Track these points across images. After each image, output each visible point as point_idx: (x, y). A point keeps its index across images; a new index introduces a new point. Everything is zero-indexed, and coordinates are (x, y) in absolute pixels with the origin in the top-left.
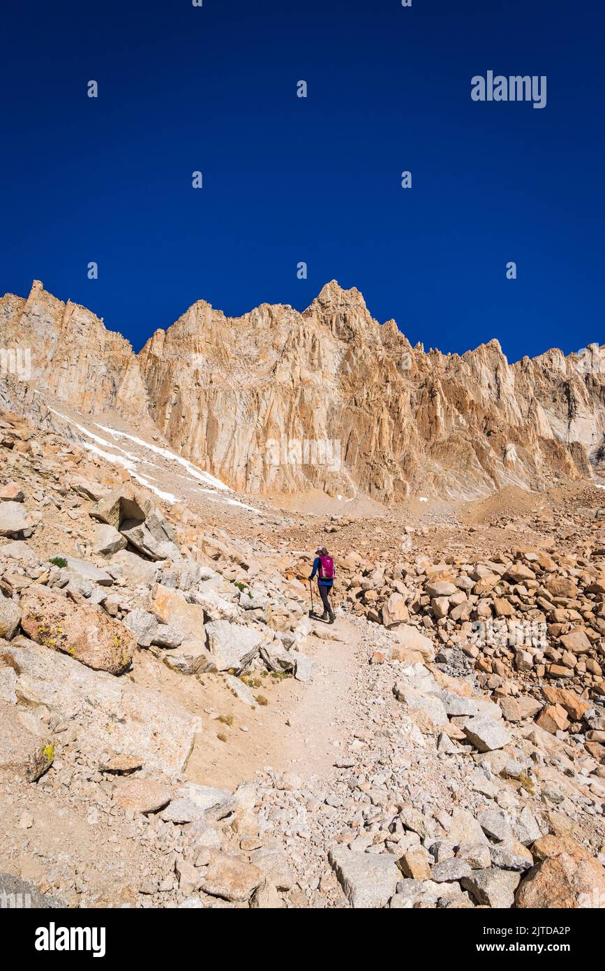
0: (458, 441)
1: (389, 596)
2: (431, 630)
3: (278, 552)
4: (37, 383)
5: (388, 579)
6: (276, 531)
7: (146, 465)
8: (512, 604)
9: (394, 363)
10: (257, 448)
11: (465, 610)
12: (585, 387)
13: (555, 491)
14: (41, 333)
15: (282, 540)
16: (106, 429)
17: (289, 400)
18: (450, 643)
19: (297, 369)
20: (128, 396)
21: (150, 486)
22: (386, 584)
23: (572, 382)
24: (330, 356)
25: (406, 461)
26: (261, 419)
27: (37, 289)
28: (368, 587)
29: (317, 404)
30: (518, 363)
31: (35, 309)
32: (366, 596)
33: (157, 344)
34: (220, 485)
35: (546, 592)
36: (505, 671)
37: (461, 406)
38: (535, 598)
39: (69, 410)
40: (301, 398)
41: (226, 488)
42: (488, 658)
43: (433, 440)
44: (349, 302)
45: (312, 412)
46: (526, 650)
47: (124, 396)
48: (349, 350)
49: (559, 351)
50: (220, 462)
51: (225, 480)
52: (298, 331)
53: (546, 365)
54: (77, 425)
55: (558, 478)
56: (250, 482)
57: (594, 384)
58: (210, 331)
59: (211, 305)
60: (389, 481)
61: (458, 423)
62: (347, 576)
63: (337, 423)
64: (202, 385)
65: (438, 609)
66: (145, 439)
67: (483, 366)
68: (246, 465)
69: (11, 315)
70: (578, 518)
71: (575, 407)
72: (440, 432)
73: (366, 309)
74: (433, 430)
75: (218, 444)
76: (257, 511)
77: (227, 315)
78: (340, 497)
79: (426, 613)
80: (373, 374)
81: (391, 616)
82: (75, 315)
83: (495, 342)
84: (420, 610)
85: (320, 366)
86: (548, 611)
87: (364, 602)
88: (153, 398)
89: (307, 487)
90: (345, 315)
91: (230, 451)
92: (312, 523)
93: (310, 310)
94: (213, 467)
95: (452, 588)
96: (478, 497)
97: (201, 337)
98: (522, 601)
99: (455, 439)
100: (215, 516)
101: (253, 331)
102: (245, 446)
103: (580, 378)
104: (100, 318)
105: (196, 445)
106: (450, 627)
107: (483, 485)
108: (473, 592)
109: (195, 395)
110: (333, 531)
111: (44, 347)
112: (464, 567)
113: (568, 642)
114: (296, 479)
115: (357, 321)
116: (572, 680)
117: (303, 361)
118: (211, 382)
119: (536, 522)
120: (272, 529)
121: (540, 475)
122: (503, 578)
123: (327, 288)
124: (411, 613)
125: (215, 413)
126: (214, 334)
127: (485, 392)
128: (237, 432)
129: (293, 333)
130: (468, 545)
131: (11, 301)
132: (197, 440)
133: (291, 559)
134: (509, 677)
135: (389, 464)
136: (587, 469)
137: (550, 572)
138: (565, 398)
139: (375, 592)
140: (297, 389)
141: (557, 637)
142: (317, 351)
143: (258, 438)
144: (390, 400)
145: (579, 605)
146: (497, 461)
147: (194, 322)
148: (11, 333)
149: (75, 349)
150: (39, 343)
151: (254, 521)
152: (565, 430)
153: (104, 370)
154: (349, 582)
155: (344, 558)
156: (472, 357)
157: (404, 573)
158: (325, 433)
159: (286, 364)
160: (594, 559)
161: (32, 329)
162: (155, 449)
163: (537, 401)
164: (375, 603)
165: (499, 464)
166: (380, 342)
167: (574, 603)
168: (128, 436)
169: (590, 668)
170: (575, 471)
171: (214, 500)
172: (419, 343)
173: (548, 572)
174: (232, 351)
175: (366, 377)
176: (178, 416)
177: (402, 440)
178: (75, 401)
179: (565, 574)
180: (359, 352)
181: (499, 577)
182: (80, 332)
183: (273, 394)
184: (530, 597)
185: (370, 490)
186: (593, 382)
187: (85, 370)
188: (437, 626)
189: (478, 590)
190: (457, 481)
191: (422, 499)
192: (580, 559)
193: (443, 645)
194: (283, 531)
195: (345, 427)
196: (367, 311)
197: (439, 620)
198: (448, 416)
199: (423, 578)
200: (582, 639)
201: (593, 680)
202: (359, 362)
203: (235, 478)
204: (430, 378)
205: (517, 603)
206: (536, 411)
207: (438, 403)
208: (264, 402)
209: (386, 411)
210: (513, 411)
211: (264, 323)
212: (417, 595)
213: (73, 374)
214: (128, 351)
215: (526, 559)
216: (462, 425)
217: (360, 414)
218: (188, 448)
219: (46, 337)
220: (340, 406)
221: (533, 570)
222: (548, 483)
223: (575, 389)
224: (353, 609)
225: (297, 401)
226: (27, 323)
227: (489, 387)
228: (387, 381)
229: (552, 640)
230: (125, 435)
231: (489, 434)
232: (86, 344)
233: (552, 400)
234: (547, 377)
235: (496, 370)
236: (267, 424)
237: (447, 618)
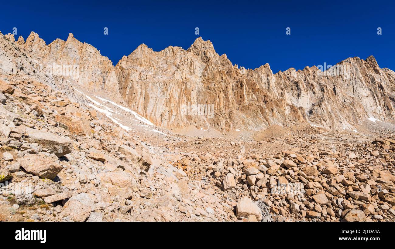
0: (252, 105)
1: (226, 174)
2: (247, 191)
3: (174, 153)
4: (70, 78)
5: (226, 166)
6: (174, 143)
7: (117, 114)
8: (287, 179)
9: (225, 72)
10: (166, 107)
11: (264, 182)
12: (304, 84)
13: (294, 127)
14: (72, 56)
15: (176, 147)
16: (100, 98)
17: (180, 87)
18: (257, 198)
19: (184, 74)
20: (110, 84)
21: (118, 123)
22: (225, 168)
23: (299, 82)
24: (198, 69)
25: (230, 114)
26: (168, 95)
27: (71, 37)
28: (216, 170)
29: (192, 89)
30: (277, 74)
31: (70, 46)
32: (215, 174)
33: (123, 62)
34: (149, 123)
35: (303, 173)
36: (286, 213)
37: (254, 91)
38: (298, 176)
39: (83, 90)
40: (185, 86)
41: (152, 124)
42: (277, 207)
43: (242, 105)
44: (206, 46)
45: (190, 92)
46: (296, 203)
47: (108, 84)
48: (206, 66)
49: (294, 69)
50: (150, 113)
51: (152, 121)
52: (185, 58)
53: (289, 74)
54: (87, 96)
55: (295, 121)
56: (163, 122)
57: (308, 83)
58: (147, 57)
59: (147, 46)
60: (223, 122)
61: (252, 98)
62: (206, 164)
63: (201, 97)
64: (143, 80)
65: (251, 181)
66: (117, 103)
67: (263, 74)
68: (161, 115)
69: (59, 48)
70: (304, 139)
71: (301, 92)
72: (245, 101)
73: (214, 49)
74: (242, 101)
75: (149, 105)
76: (166, 135)
77: (154, 51)
78: (202, 129)
79: (244, 183)
80: (216, 77)
81: (227, 184)
82: (87, 48)
83: (268, 64)
84: (241, 181)
85: (194, 73)
86: (304, 183)
87: (214, 177)
88: (121, 85)
89: (188, 124)
90: (205, 51)
91: (154, 109)
92: (189, 140)
93: (190, 49)
94: (147, 115)
95: (257, 171)
96: (261, 129)
97: (143, 59)
98: (292, 177)
99: (252, 104)
100: (146, 137)
101: (165, 57)
102: (161, 107)
103: (302, 80)
104: (98, 50)
105: (140, 106)
106: (257, 190)
107: (263, 124)
108: (267, 173)
109: (139, 84)
110: (199, 143)
111: (73, 62)
112: (261, 161)
113: (316, 199)
114: (183, 121)
115: (210, 54)
116: (320, 219)
117: (187, 70)
118: (147, 79)
119: (287, 140)
120: (172, 143)
121: (287, 120)
122: (281, 166)
123: (197, 40)
124: (237, 183)
125: (148, 92)
126: (149, 58)
127: (263, 85)
128: (157, 100)
129: (182, 59)
130: (259, 150)
131: (59, 42)
132: (140, 103)
133: (180, 156)
134: (288, 217)
135: (223, 115)
136: (306, 118)
137: (304, 163)
138: (296, 88)
139: (220, 172)
140: (184, 82)
141: (310, 196)
142: (193, 66)
143: (167, 103)
144: (224, 88)
145: (320, 180)
146: (269, 114)
147: (140, 53)
148: (58, 55)
149: (87, 63)
150: (71, 60)
151: (164, 139)
152: (296, 102)
153: (100, 73)
154: (207, 167)
155: (204, 156)
156: (258, 71)
157: (233, 163)
158: (196, 101)
159: (179, 71)
160: (321, 157)
161: (68, 54)
162: (121, 107)
163: (285, 89)
164: (219, 178)
165: (270, 115)
166: (220, 63)
167: (317, 179)
168: (109, 101)
169: (329, 213)
170: (302, 118)
171: (146, 130)
172: (236, 64)
173: (302, 163)
174: (156, 66)
175: (214, 78)
176: (132, 93)
177: (229, 104)
178: (86, 86)
179: (311, 165)
180: (211, 67)
181: (279, 166)
182: (89, 56)
183: (174, 84)
184: (295, 176)
185: (215, 126)
186: (308, 82)
187: (91, 73)
188: (250, 190)
189: (270, 172)
190: (252, 123)
191: (237, 130)
192: (315, 157)
193: (254, 199)
194: (177, 144)
195: (205, 99)
196: (214, 50)
197: (251, 187)
198: (248, 95)
199: (242, 166)
200: (324, 198)
201: (331, 219)
202: (211, 71)
203: (156, 120)
204: (241, 78)
205: (289, 179)
206: (284, 94)
207: (244, 89)
208: (169, 88)
209: (222, 92)
210: (275, 93)
211: (170, 54)
212: (239, 174)
213: (86, 74)
214: (111, 64)
215: (291, 157)
216: (254, 98)
217: (211, 93)
218: (136, 107)
219: (74, 58)
220: (202, 90)
221: (295, 162)
222: (291, 124)
223: (300, 85)
224: (209, 180)
225: (184, 88)
226: (66, 51)
227: (265, 83)
228: (223, 80)
229: (308, 197)
230: (108, 101)
231: (266, 103)
232: (92, 61)
233: (291, 89)
234: (289, 79)
235: (268, 76)
236: (171, 97)
237: (255, 186)
